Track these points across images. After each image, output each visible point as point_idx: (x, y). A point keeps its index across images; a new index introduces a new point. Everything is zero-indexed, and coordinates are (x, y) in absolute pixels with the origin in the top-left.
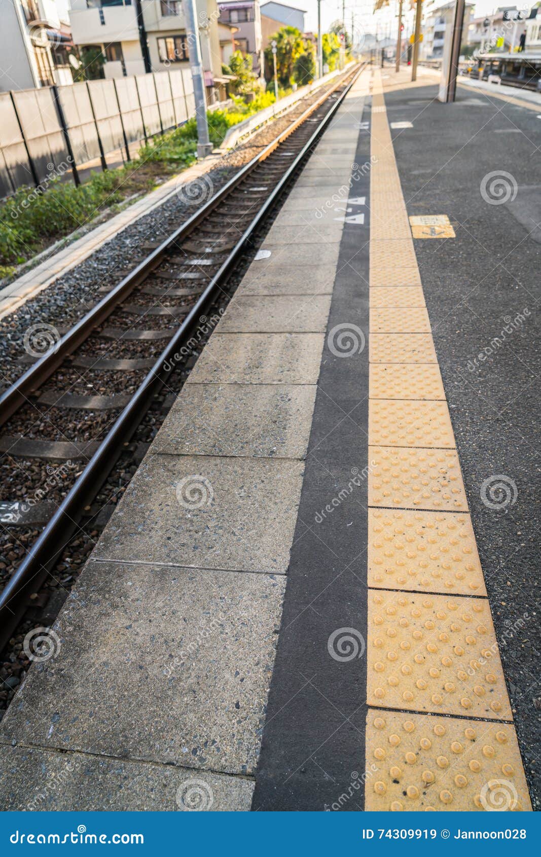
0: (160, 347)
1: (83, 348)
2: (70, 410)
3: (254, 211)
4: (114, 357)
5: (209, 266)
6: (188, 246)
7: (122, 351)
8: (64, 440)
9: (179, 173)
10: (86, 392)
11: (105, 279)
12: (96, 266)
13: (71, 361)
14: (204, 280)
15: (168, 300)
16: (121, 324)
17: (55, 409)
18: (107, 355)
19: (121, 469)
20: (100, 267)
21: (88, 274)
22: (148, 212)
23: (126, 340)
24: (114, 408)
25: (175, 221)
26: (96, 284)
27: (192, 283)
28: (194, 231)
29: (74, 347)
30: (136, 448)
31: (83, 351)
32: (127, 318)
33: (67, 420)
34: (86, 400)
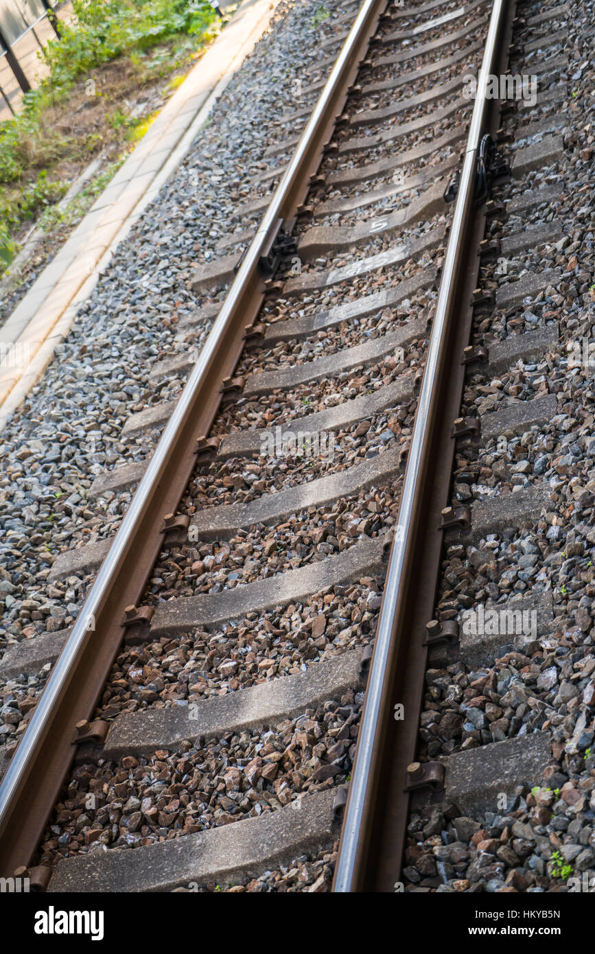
0: (372, 507)
1: (158, 581)
2: (203, 741)
3: (454, 82)
4: (257, 573)
5: (401, 263)
6: (313, 236)
7: (269, 555)
8: (227, 821)
9: (186, 67)
10: (224, 685)
11: (130, 397)
12: (89, 370)
13: (145, 622)
14: (406, 303)
15: (331, 387)
16: (231, 489)
17: (160, 754)
18: (234, 576)
19: (425, 838)
20: (102, 369)
21: (80, 398)
22: (152, 195)
23: (266, 524)
24: (324, 698)
25: (245, 188)
26: (112, 414)
27: (375, 322)
28: (312, 194)
29: (136, 586)
30: (444, 771)
31: (163, 588)
32: (241, 470)
33: (208, 768)
34: (236, 705)
